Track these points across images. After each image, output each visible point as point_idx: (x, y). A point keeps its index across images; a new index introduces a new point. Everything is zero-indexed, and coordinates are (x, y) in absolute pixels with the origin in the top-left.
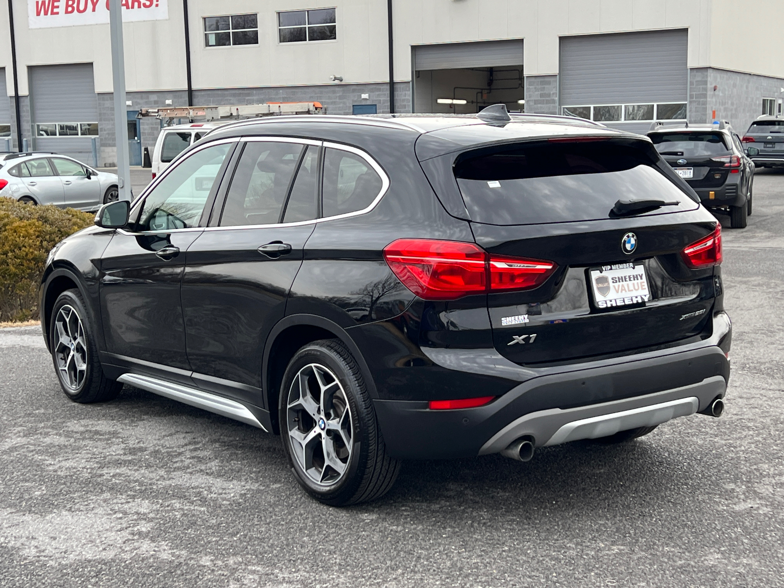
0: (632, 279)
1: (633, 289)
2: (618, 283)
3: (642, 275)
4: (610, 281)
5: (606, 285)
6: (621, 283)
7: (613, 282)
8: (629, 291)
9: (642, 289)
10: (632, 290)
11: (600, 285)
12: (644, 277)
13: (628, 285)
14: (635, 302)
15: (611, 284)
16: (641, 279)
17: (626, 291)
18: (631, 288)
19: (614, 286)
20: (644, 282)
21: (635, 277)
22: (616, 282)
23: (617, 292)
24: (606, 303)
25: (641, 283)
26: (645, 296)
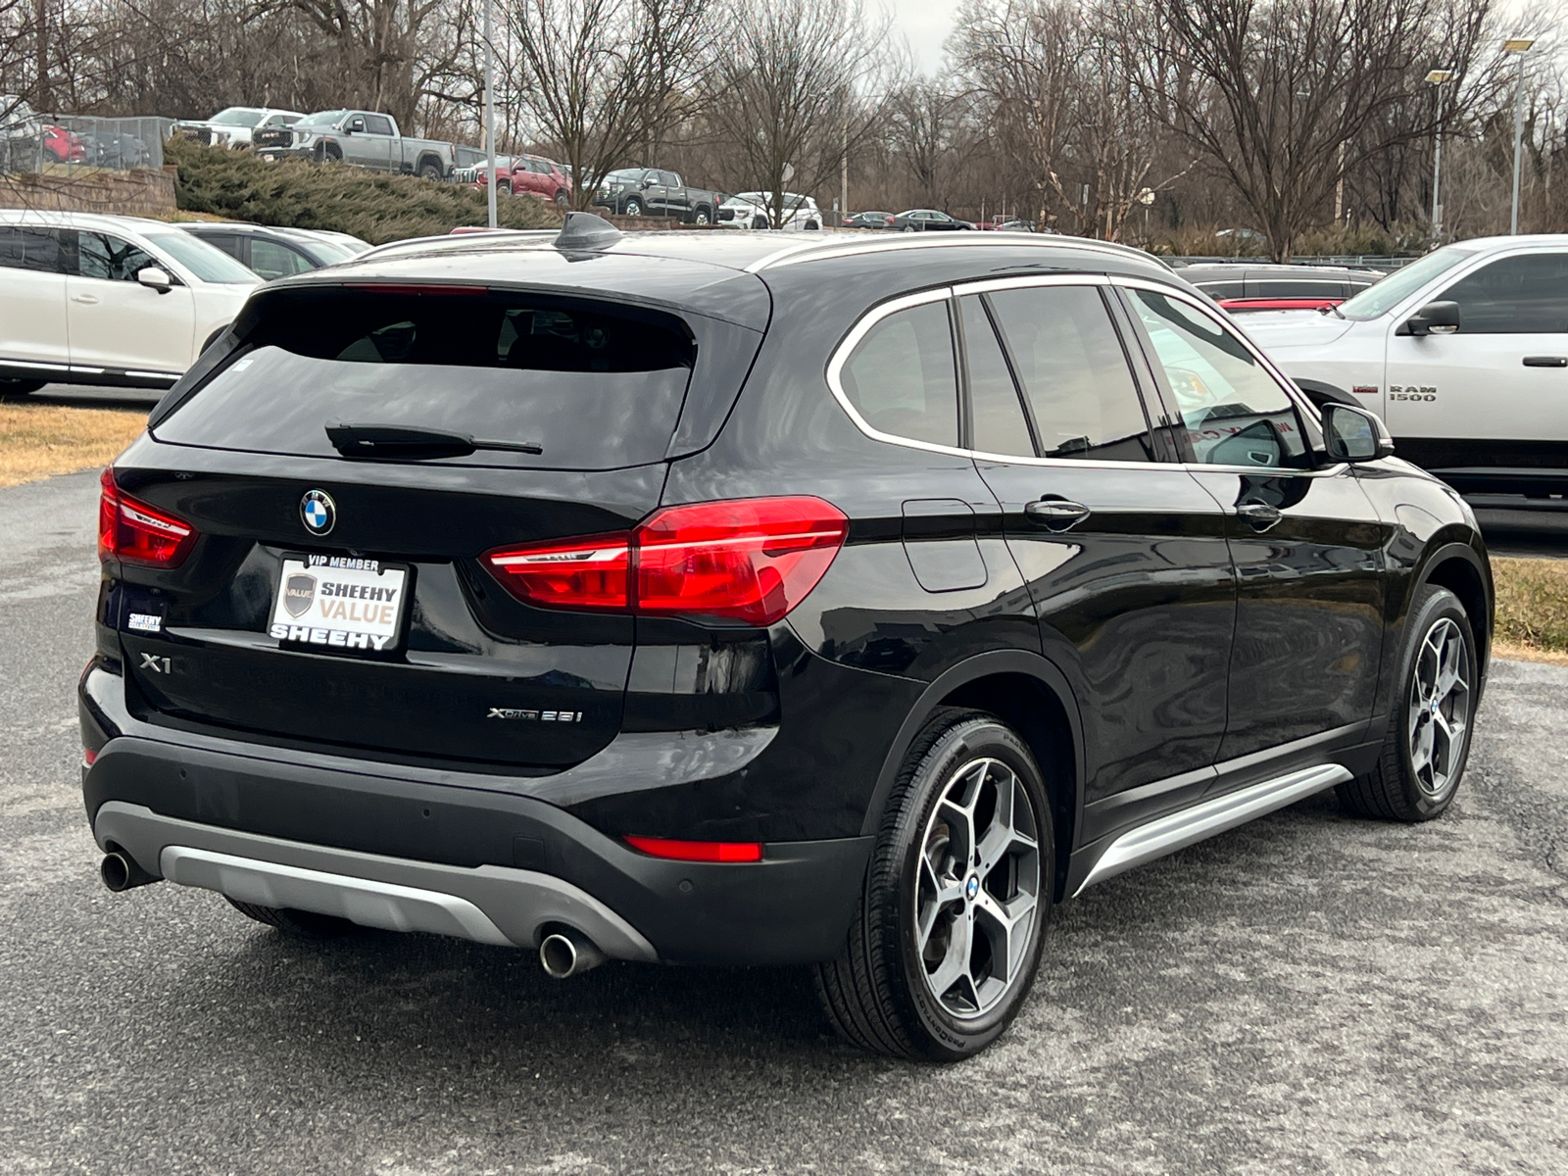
0: (367, 595)
1: (361, 616)
2: (333, 597)
3: (394, 591)
4: (319, 588)
5: (305, 594)
6: (340, 598)
7: (324, 593)
8: (352, 618)
9: (382, 621)
10: (359, 619)
11: (293, 592)
12: (397, 598)
13: (354, 605)
14: (351, 644)
15: (318, 595)
16: (389, 599)
17: (345, 618)
18: (359, 613)
19: (322, 602)
20: (392, 608)
21: (376, 594)
22: (330, 593)
23: (326, 615)
24: (288, 631)
25: (384, 608)
26: (380, 637)
